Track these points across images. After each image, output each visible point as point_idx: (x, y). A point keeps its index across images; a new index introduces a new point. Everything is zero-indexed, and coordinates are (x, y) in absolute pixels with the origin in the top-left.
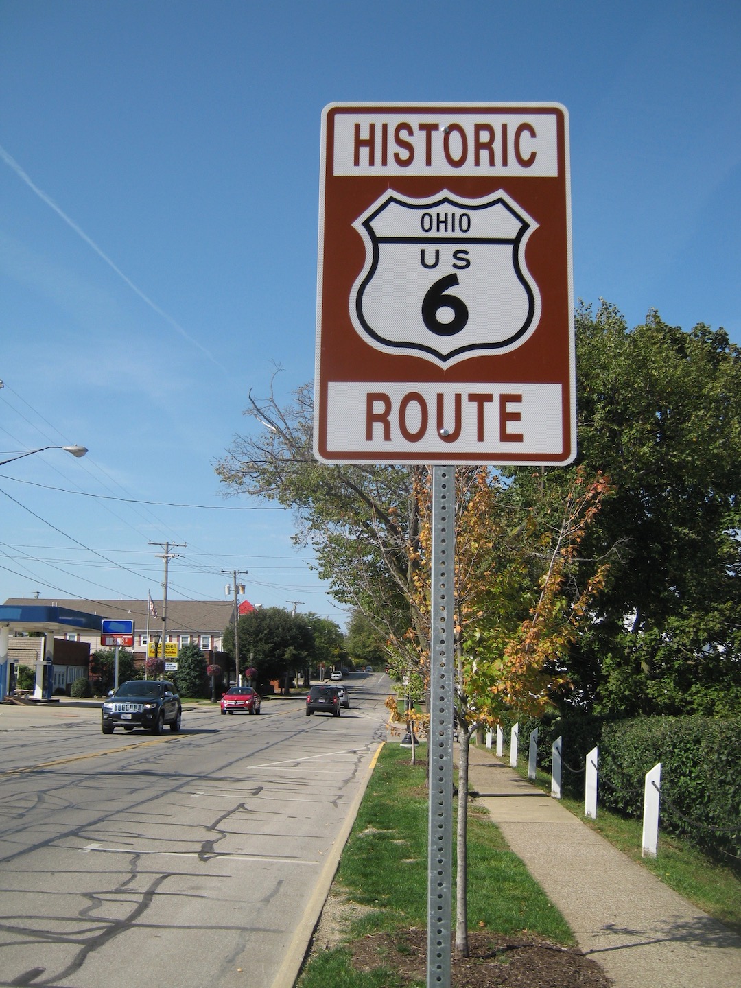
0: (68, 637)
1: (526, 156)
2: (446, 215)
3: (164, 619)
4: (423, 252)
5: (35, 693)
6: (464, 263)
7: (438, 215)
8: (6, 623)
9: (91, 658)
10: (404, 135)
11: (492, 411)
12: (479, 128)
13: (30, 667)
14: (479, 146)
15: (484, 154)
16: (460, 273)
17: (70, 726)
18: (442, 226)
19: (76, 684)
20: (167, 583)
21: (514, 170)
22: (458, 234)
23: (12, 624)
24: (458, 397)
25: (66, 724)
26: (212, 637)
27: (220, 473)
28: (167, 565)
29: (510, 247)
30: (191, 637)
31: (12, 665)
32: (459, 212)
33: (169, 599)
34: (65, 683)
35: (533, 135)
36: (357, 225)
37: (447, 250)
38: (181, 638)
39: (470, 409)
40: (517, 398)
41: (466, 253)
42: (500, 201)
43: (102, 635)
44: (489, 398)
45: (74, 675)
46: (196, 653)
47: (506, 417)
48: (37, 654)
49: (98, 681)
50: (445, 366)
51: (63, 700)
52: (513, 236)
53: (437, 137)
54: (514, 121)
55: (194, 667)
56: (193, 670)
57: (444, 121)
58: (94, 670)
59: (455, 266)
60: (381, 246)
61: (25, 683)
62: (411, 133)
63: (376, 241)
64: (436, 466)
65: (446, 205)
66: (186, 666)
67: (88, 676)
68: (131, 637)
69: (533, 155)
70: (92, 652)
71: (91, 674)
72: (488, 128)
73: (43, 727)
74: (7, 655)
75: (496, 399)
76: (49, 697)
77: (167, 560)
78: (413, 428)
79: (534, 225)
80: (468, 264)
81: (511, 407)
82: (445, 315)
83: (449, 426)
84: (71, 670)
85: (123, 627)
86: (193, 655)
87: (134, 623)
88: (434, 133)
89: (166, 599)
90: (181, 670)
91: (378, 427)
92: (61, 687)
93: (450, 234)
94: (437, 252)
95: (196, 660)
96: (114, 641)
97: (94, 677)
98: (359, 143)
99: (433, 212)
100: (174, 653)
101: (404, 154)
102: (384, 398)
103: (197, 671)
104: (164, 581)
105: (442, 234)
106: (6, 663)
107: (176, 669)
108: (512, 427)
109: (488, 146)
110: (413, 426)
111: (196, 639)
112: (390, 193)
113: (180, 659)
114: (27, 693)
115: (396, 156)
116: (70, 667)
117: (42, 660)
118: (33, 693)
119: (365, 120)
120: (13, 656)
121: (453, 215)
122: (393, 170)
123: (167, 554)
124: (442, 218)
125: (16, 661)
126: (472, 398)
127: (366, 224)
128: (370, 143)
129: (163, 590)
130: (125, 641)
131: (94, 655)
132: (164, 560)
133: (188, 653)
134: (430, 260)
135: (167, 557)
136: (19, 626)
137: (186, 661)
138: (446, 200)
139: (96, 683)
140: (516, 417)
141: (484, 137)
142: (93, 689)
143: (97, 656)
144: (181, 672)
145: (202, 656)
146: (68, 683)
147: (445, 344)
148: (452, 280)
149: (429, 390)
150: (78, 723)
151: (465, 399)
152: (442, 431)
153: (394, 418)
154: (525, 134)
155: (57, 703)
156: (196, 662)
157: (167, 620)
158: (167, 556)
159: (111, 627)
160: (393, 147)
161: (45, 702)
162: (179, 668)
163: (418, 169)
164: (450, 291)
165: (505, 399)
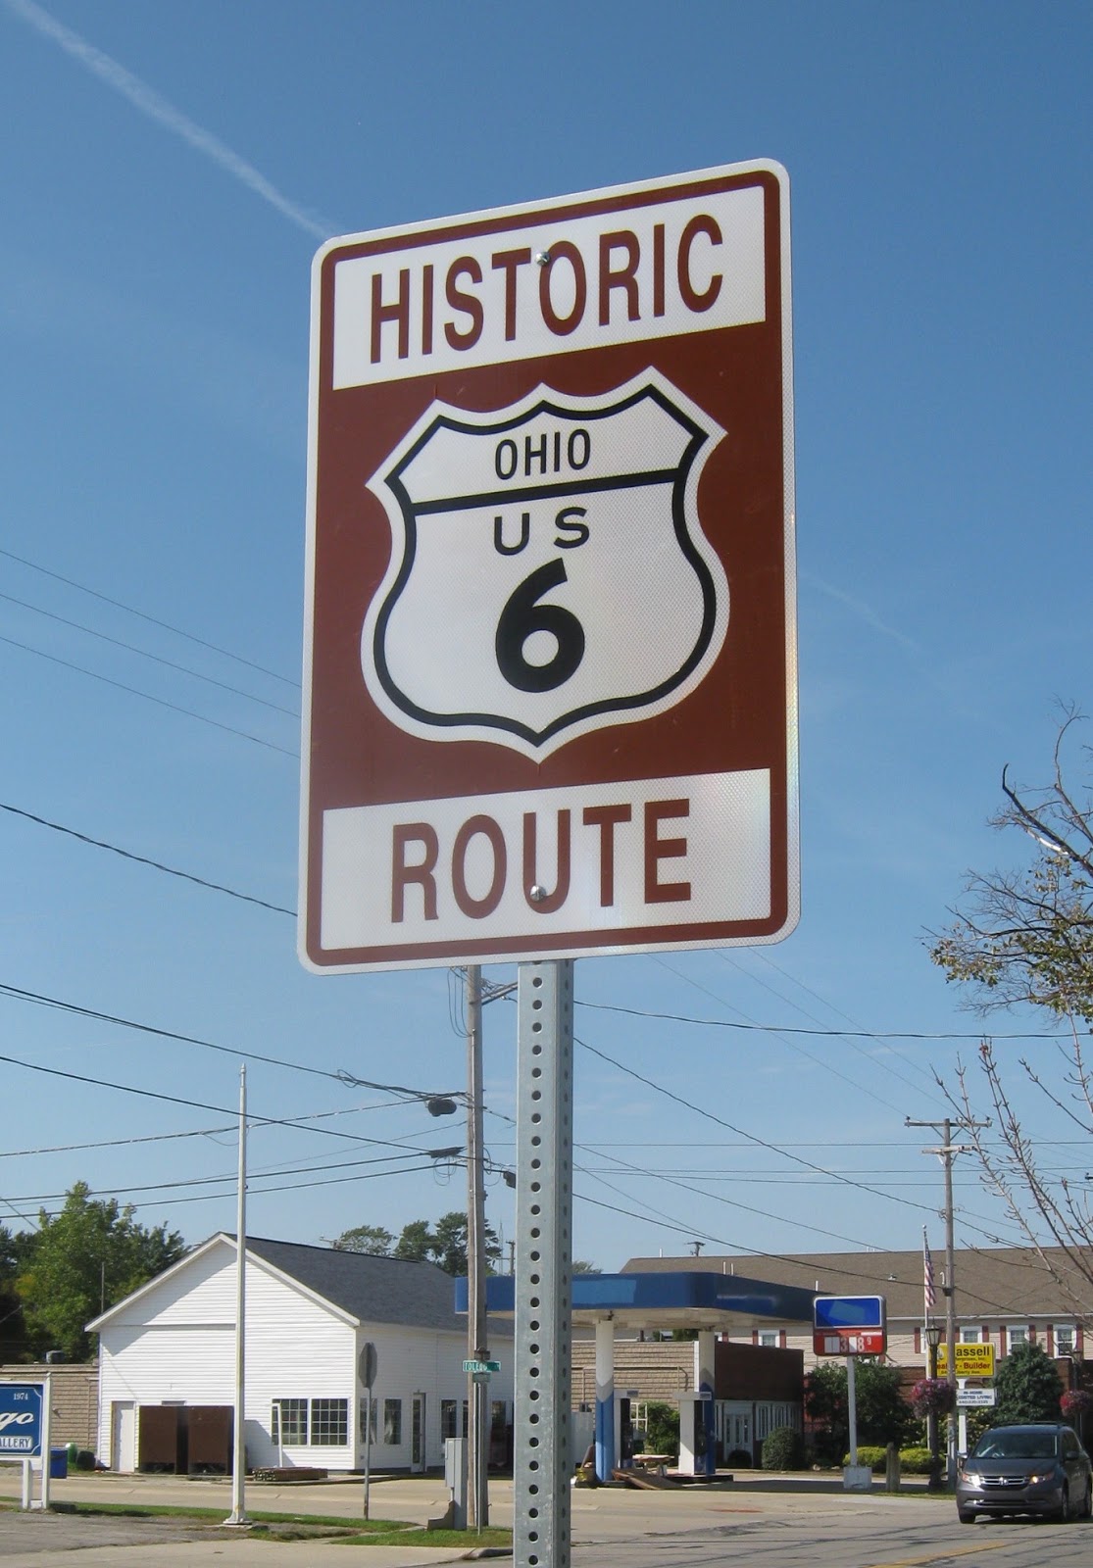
0: (760, 1338)
1: (700, 286)
2: (544, 438)
3: (948, 1292)
4: (498, 521)
5: (680, 1462)
6: (576, 535)
7: (528, 440)
8: (607, 1312)
9: (806, 1383)
10: (464, 283)
11: (629, 838)
12: (608, 242)
13: (671, 1406)
14: (608, 280)
15: (619, 296)
16: (569, 556)
17: (730, 1531)
18: (536, 461)
19: (773, 1441)
20: (951, 1210)
21: (680, 321)
22: (567, 475)
23: (621, 1315)
24: (564, 817)
25: (723, 1529)
26: (1079, 1328)
27: (942, 961)
28: (949, 1172)
29: (667, 489)
30: (1032, 1329)
31: (625, 1403)
32: (568, 427)
33: (957, 1245)
34: (751, 1441)
35: (716, 238)
36: (377, 485)
37: (543, 512)
38: (1008, 1334)
39: (586, 840)
40: (679, 808)
41: (581, 512)
42: (650, 391)
43: (815, 1331)
44: (622, 813)
45: (773, 1421)
46: (1039, 1366)
47: (657, 849)
48: (687, 1377)
49: (823, 1433)
50: (538, 754)
51: (741, 1476)
52: (673, 463)
53: (528, 276)
54: (676, 216)
55: (1036, 1396)
56: (1034, 1403)
57: (539, 240)
58: (815, 1410)
59: (560, 543)
60: (420, 520)
61: (663, 1442)
62: (477, 277)
63: (412, 511)
64: (521, 963)
65: (544, 415)
66: (1017, 1395)
67: (803, 1423)
68: (880, 1333)
69: (717, 282)
70: (807, 1369)
71: (807, 1418)
72: (627, 239)
73: (673, 1534)
74: (612, 1382)
75: (638, 815)
76: (711, 1469)
77: (949, 1159)
78: (478, 889)
79: (716, 433)
80: (586, 533)
81: (667, 829)
82: (540, 648)
83: (547, 878)
84: (764, 1411)
85: (859, 1312)
86: (1031, 1371)
87: (884, 1303)
88: (521, 269)
89: (950, 1246)
90: (1005, 1405)
91: (414, 893)
92: (743, 1448)
93: (551, 478)
94: (526, 518)
95: (1040, 1381)
96: (845, 1344)
97: (813, 1425)
98: (380, 314)
99: (517, 435)
100: (985, 1366)
101: (464, 323)
102: (424, 832)
103: (1042, 1407)
104: (944, 1206)
105: (537, 480)
106: (612, 1398)
107: (991, 1402)
108: (669, 871)
109: (627, 279)
110: (478, 887)
111: (1041, 1336)
112: (438, 408)
113: (1002, 1379)
114: (664, 1462)
115: (450, 329)
116: (760, 1404)
117: (697, 1390)
118: (675, 1463)
119: (389, 265)
120: (625, 1383)
121: (557, 436)
122: (446, 359)
123: (948, 1145)
124: (536, 446)
125: (634, 1393)
126: (592, 816)
127: (393, 481)
128: (400, 312)
129: (943, 1225)
130: (866, 1343)
131: (811, 1376)
132: (942, 1160)
133: (1021, 1367)
134: (511, 539)
135: (948, 1153)
136: (638, 1318)
137: (1017, 1383)
138: (544, 407)
139: (820, 1436)
140: (677, 848)
141: (619, 259)
142: (809, 1452)
143: (818, 1379)
144: (1007, 1409)
145: (1053, 1371)
146: (758, 1439)
147: (537, 709)
148: (553, 574)
149: (507, 807)
150: (751, 1526)
151: (576, 819)
152: (534, 889)
153: (442, 873)
154: (702, 238)
155: (727, 1484)
156: (1039, 1386)
157: (956, 1293)
158: (947, 1149)
159: (833, 1313)
160: (444, 312)
161: (701, 1480)
162: (1000, 1400)
163: (492, 350)
164: (550, 598)
165: (657, 811)
